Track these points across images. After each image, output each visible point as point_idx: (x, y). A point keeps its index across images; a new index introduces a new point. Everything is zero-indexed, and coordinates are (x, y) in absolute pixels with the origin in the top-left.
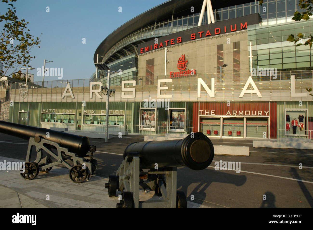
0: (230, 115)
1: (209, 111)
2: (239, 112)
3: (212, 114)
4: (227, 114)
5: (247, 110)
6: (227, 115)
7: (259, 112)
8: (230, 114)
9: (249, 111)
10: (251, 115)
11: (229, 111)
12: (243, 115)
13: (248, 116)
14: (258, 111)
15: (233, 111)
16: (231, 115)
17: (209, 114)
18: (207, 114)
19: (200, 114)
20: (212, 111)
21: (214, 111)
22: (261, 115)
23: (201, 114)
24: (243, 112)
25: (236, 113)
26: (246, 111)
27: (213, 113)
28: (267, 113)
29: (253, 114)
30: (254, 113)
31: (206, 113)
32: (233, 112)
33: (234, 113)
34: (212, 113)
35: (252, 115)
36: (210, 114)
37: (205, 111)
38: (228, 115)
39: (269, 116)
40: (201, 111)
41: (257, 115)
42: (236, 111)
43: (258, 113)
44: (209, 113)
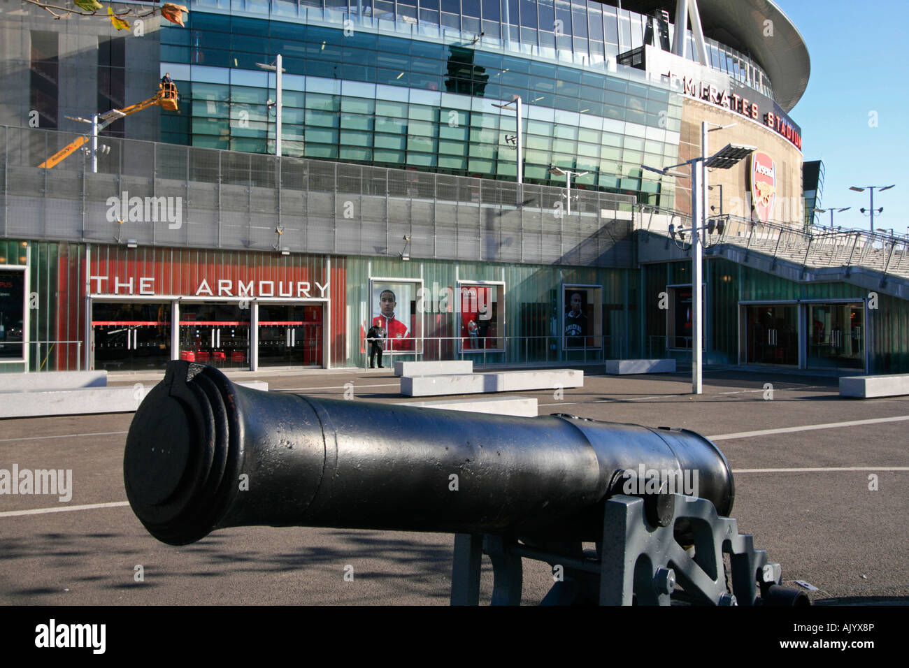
0: (208, 294)
1: (131, 279)
2: (241, 284)
3: (142, 292)
4: (200, 290)
5: (265, 280)
6: (197, 294)
7: (302, 287)
8: (209, 290)
9: (272, 283)
10: (276, 294)
11: (205, 282)
12: (252, 294)
13: (270, 298)
14: (299, 284)
15: (220, 282)
16: (211, 294)
17: (131, 292)
18: (122, 291)
19: (94, 290)
20: (142, 280)
21: (153, 279)
22: (308, 295)
23: (99, 290)
24: (251, 284)
25: (230, 287)
26: (261, 283)
27: (149, 286)
28: (322, 290)
29: (283, 292)
30: (286, 290)
31: (117, 285)
32: (220, 285)
33: (224, 288)
34: (142, 286)
35: (281, 294)
36: (137, 291)
37: (117, 279)
38: (201, 294)
39: (328, 300)
40: (99, 279)
41: (295, 294)
42: (230, 282)
43: (299, 290)
44: (131, 285)
